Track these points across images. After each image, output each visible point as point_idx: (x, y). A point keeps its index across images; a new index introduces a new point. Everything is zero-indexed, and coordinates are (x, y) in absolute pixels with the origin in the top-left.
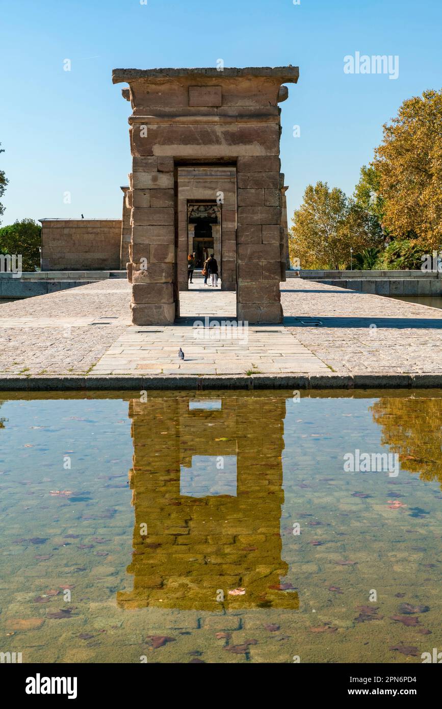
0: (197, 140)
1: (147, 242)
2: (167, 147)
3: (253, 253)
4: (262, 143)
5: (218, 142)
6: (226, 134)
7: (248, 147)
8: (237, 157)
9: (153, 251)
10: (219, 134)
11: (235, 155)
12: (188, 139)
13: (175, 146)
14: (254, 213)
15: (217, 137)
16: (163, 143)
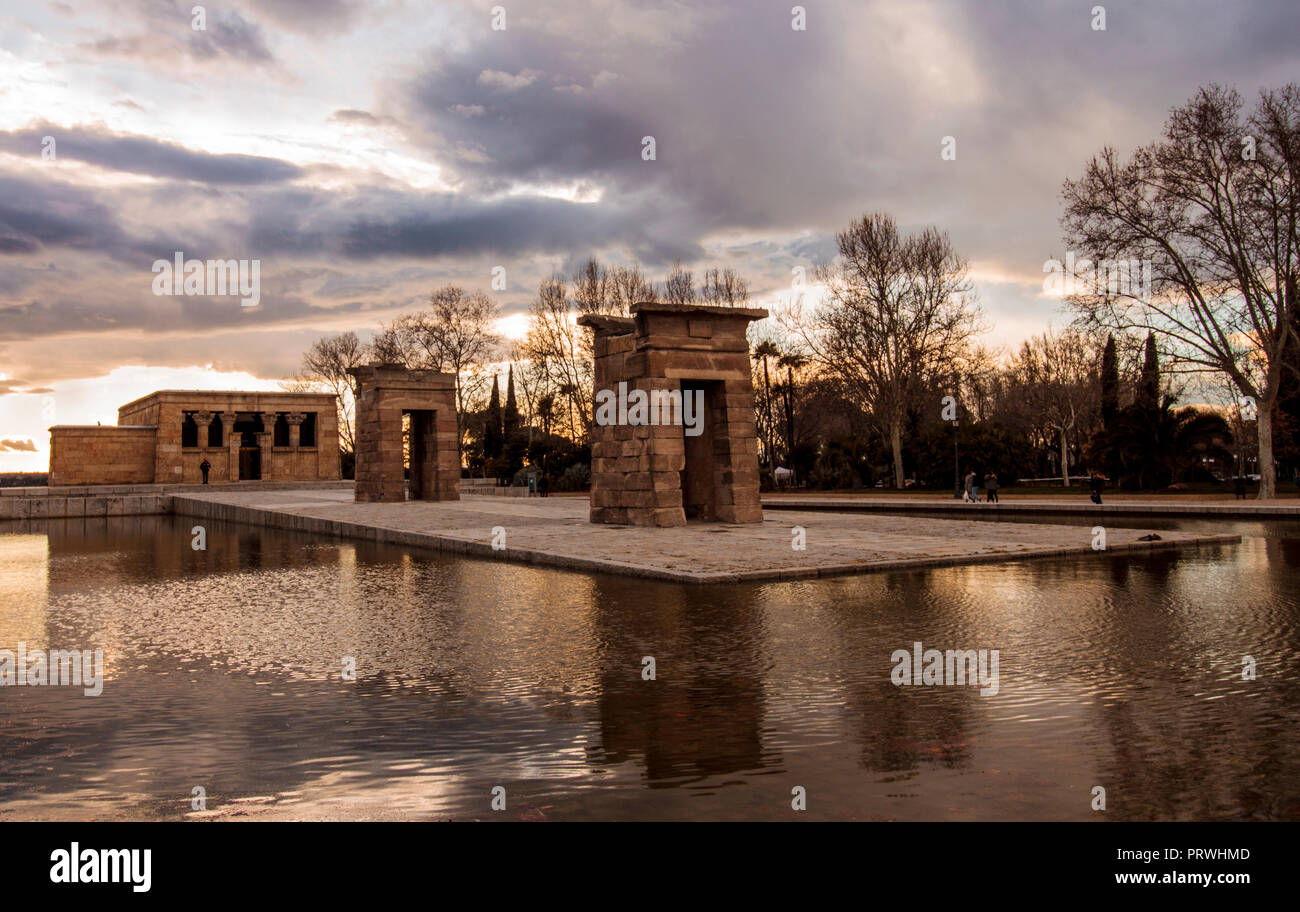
0: (695, 365)
1: (665, 453)
2: (675, 370)
3: (741, 463)
4: (741, 369)
5: (710, 368)
6: (716, 360)
7: (732, 373)
8: (723, 381)
9: (670, 462)
10: (711, 361)
11: (722, 379)
12: (689, 365)
13: (680, 370)
14: (739, 428)
15: (710, 364)
16: (672, 368)
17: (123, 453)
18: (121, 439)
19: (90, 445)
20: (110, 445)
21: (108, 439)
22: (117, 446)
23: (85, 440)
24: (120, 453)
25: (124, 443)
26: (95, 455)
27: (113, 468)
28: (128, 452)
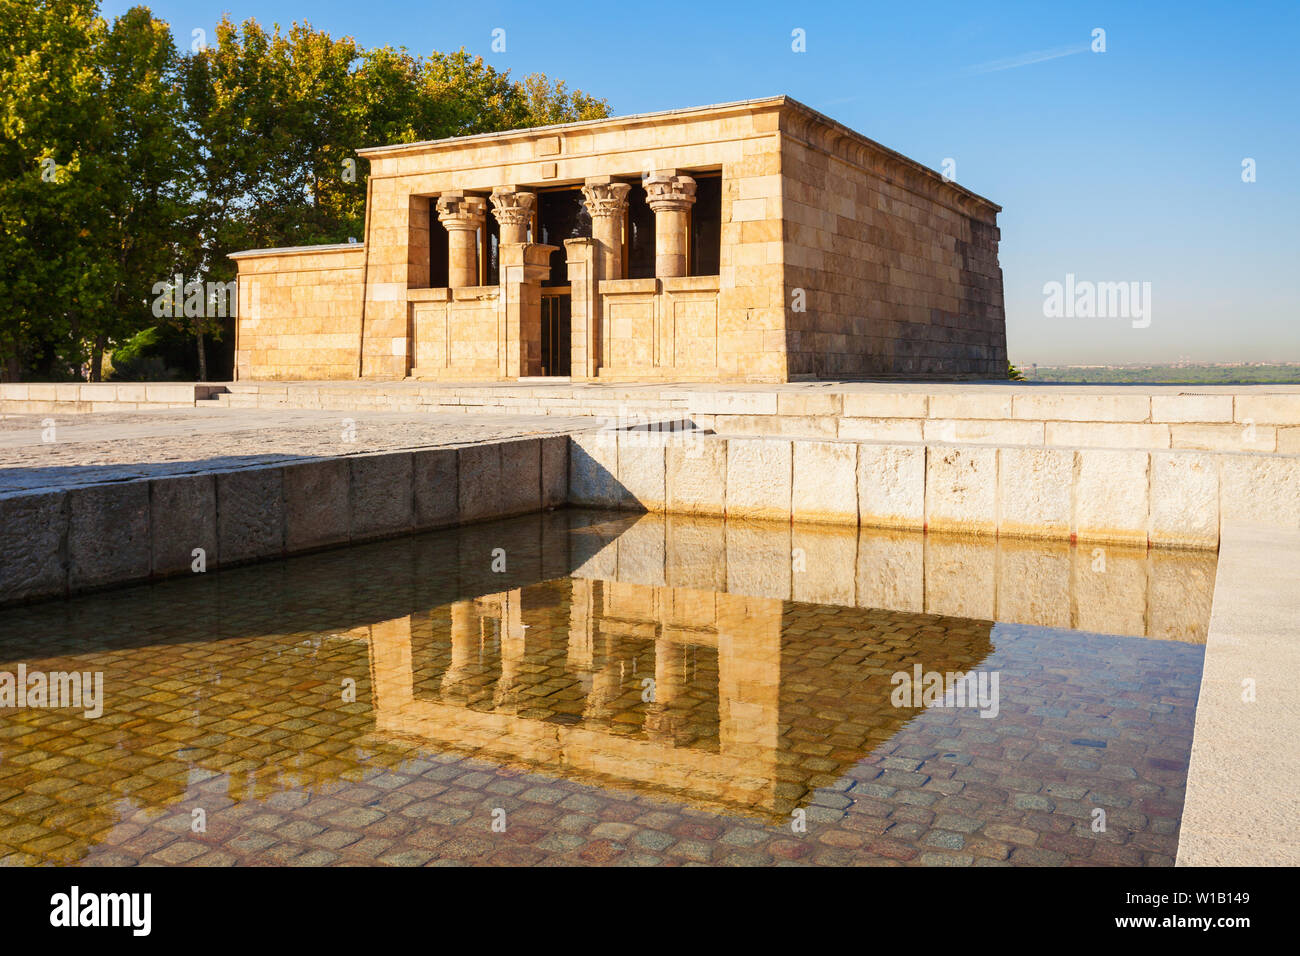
17: (337, 307)
18: (334, 275)
19: (288, 290)
20: (317, 289)
21: (313, 275)
22: (326, 292)
23: (281, 280)
24: (333, 306)
25: (339, 284)
26: (295, 312)
27: (322, 342)
28: (347, 303)
